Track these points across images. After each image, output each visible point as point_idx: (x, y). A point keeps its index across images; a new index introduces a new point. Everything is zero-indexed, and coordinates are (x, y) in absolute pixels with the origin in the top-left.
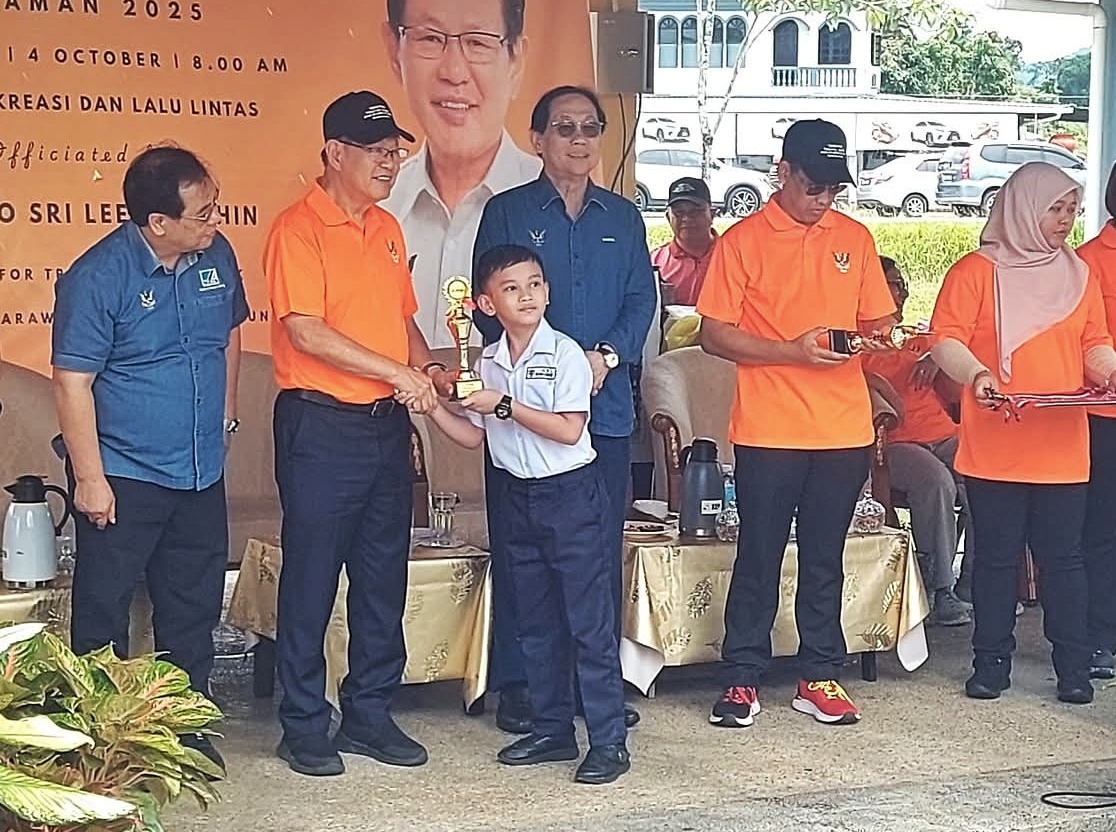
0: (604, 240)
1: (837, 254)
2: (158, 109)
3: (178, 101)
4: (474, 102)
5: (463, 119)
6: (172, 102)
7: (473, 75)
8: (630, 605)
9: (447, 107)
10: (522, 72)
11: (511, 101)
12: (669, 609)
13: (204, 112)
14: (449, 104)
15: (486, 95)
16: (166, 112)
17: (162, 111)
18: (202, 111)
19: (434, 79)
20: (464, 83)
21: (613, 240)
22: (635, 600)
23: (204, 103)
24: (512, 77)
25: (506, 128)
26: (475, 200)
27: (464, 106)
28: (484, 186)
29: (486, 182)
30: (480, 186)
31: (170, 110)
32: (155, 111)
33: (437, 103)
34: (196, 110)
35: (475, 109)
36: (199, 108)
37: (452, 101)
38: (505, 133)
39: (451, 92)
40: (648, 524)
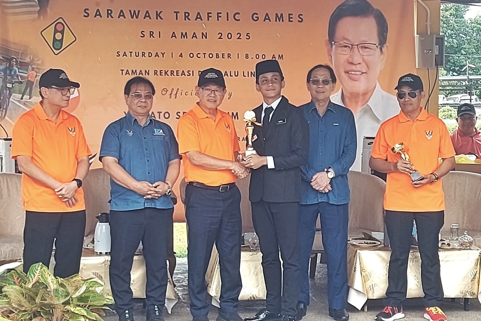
0: (334, 124)
1: (427, 132)
2: (229, 75)
3: (238, 72)
4: (364, 71)
5: (358, 78)
6: (235, 72)
7: (364, 60)
8: (352, 273)
9: (351, 74)
10: (385, 59)
11: (381, 71)
12: (370, 275)
13: (248, 76)
14: (352, 73)
15: (369, 68)
16: (232, 76)
17: (231, 76)
18: (247, 76)
19: (346, 63)
20: (359, 64)
21: (338, 124)
22: (354, 271)
23: (248, 72)
24: (382, 61)
25: (378, 81)
26: (363, 111)
27: (359, 73)
28: (368, 105)
29: (368, 103)
30: (366, 105)
31: (234, 75)
32: (228, 76)
33: (347, 72)
34: (245, 75)
35: (365, 74)
36: (246, 74)
37: (353, 71)
38: (378, 84)
39: (354, 68)
40: (371, 241)
